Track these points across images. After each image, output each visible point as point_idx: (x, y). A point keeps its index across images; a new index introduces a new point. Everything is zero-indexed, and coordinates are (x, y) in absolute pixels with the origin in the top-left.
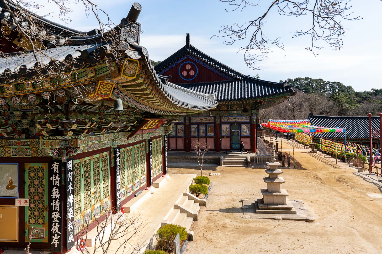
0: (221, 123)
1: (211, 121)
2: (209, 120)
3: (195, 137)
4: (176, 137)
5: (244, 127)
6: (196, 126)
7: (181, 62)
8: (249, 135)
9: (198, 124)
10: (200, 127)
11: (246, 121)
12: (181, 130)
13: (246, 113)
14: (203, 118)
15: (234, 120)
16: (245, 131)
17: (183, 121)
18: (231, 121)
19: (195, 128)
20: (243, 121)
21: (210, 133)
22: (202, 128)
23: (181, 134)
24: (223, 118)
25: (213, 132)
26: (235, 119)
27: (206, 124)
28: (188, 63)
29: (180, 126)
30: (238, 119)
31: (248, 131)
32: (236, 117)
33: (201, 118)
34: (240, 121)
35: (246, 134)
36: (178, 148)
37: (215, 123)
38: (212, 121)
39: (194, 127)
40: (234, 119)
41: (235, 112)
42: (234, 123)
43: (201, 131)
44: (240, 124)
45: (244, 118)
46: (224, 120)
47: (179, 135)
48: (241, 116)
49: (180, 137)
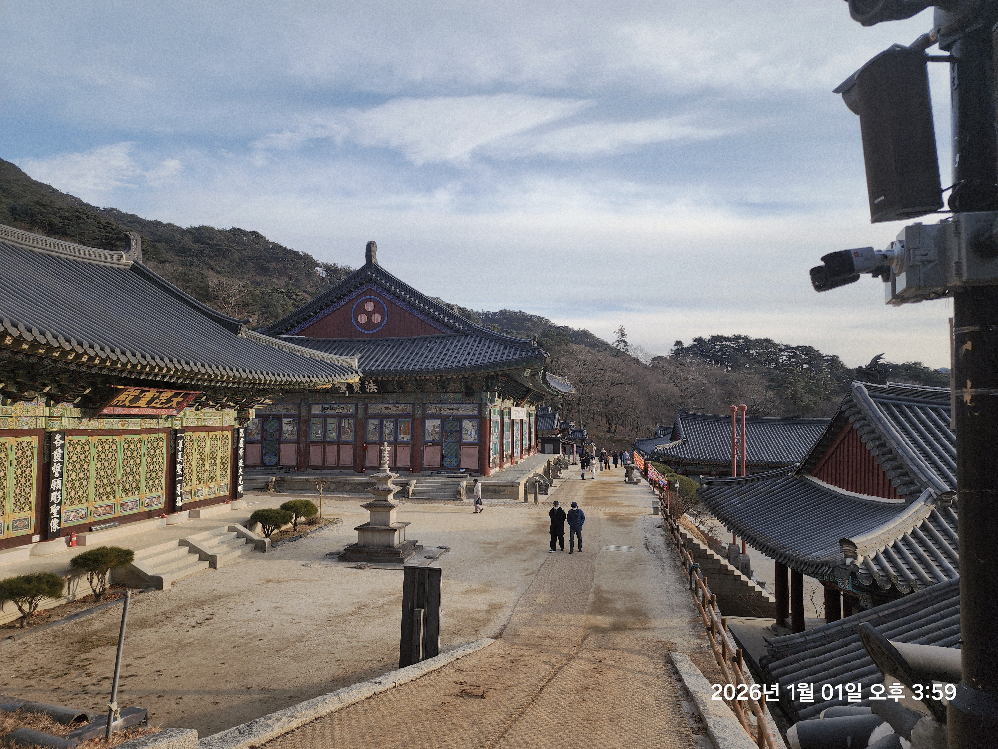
0: (425, 417)
1: (405, 412)
2: (403, 410)
3: (375, 443)
4: (339, 443)
5: (467, 424)
6: (376, 422)
7: (356, 297)
8: (477, 441)
9: (382, 418)
10: (385, 422)
11: (470, 413)
12: (348, 428)
13: (471, 398)
14: (391, 407)
15: (450, 412)
16: (469, 433)
17: (352, 412)
18: (443, 412)
19: (375, 426)
20: (465, 413)
21: (402, 436)
22: (389, 425)
23: (348, 436)
24: (428, 407)
25: (409, 434)
26: (451, 409)
27: (396, 419)
28: (370, 300)
29: (347, 421)
30: (457, 410)
31: (476, 433)
32: (452, 406)
33: (386, 406)
34: (461, 412)
35: (470, 439)
36: (342, 464)
37: (412, 416)
38: (408, 412)
39: (373, 424)
40: (449, 409)
41: (451, 396)
42: (448, 416)
43: (387, 431)
44: (460, 419)
45: (468, 406)
46: (431, 410)
47: (344, 438)
48: (462, 404)
49: (346, 443)
